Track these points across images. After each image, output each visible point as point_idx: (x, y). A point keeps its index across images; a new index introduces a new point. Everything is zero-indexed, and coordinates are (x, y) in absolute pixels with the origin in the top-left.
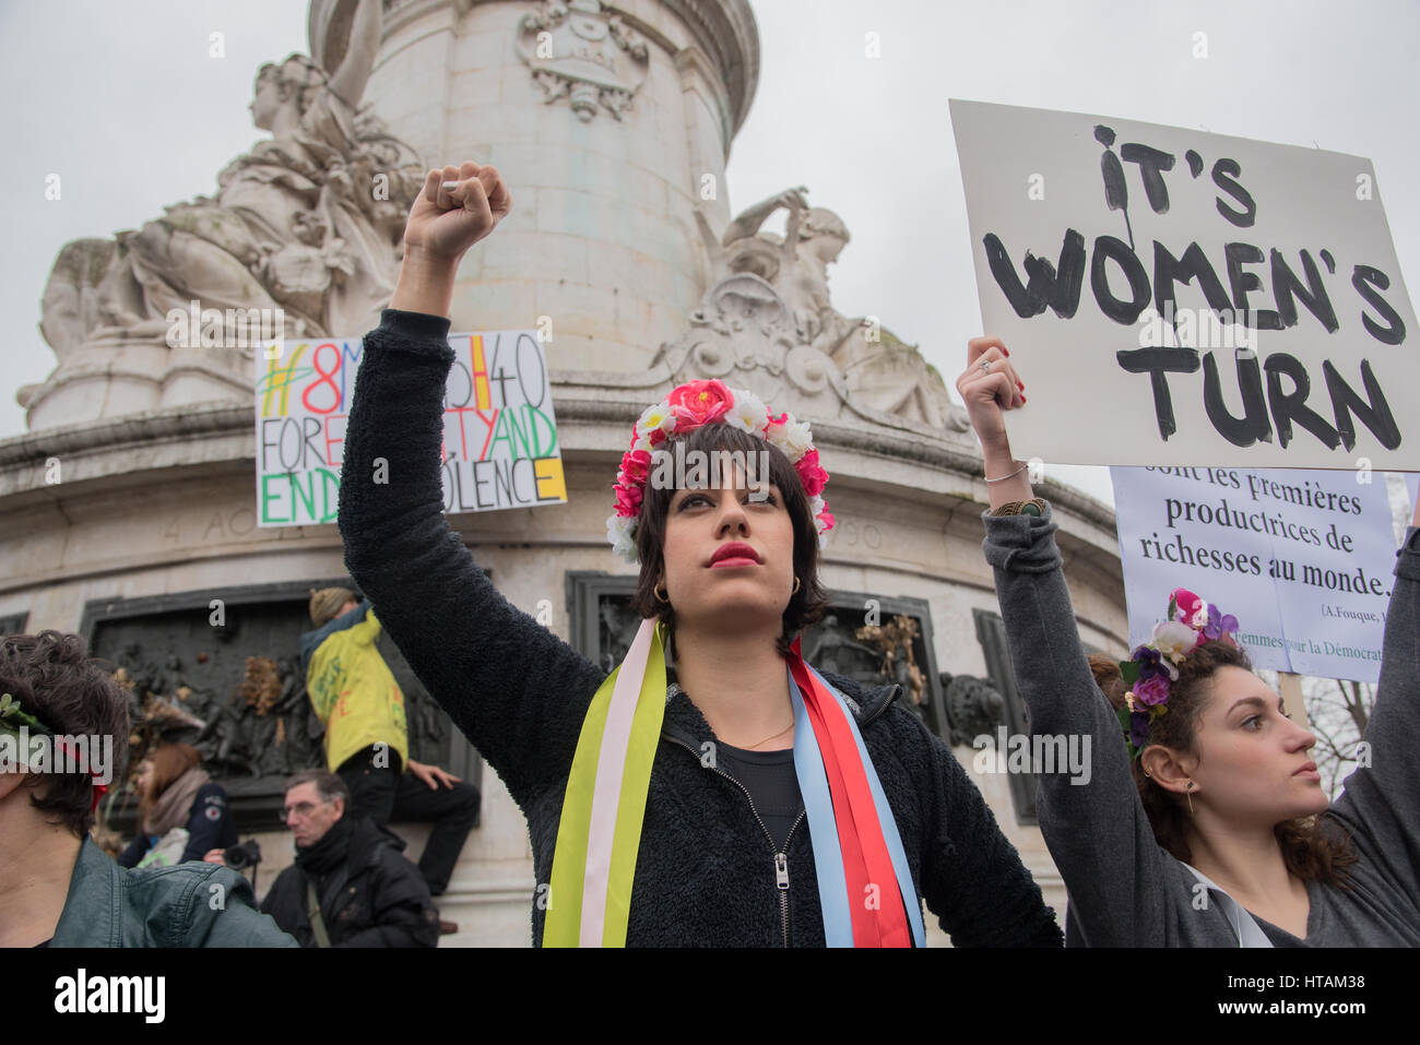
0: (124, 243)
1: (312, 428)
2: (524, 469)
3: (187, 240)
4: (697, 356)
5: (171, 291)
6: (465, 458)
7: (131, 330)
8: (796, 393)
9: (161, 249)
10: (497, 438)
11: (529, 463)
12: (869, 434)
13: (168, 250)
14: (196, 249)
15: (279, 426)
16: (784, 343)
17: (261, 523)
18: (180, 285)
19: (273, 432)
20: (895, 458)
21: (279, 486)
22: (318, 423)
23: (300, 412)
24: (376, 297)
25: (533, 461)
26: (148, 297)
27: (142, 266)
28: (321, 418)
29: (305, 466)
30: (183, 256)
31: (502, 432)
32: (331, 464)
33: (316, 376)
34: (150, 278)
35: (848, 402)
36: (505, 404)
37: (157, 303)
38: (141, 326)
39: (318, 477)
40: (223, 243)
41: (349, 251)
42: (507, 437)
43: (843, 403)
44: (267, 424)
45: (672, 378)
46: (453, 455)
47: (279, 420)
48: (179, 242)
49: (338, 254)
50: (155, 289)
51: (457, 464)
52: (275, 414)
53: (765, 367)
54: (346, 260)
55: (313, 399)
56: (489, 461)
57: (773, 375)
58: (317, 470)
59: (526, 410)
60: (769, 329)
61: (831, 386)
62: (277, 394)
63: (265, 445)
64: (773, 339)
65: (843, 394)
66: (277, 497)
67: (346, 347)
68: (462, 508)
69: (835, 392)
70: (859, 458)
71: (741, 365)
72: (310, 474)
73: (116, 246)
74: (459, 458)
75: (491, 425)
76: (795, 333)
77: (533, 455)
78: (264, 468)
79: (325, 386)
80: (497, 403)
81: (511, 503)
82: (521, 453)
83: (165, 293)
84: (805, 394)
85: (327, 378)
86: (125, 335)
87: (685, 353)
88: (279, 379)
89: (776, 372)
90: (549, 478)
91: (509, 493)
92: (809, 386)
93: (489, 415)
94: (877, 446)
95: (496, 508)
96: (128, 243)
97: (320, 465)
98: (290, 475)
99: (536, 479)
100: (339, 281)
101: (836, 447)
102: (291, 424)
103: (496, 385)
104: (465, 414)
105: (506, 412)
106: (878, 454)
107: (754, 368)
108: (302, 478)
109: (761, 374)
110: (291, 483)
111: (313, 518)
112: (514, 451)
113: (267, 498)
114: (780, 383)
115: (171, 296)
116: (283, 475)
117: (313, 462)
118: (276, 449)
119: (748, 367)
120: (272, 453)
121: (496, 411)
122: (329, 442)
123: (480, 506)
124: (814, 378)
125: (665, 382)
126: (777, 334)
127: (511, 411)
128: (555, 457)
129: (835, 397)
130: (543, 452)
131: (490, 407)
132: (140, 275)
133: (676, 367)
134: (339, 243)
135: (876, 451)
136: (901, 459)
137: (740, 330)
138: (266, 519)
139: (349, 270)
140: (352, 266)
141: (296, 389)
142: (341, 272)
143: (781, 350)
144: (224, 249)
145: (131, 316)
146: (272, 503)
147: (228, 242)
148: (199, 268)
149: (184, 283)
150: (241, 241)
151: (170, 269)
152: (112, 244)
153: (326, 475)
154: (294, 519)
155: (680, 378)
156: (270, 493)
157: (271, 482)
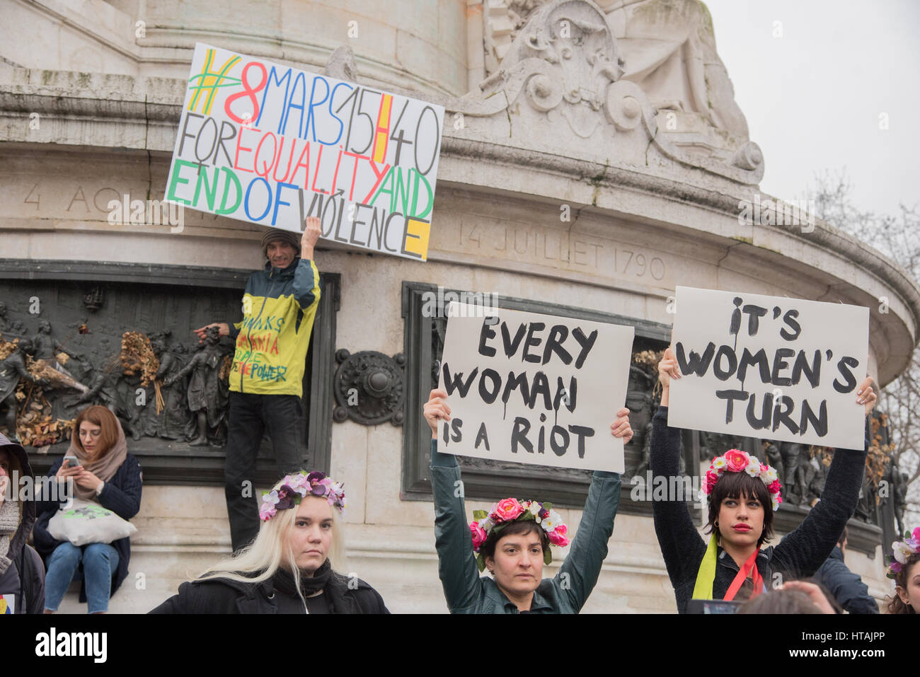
1: (228, 132)
4: (532, 90)
8: (611, 129)
15: (201, 121)
16: (605, 74)
19: (194, 125)
20: (693, 203)
21: (189, 173)
22: (234, 129)
23: (219, 115)
28: (237, 126)
29: (214, 163)
32: (236, 167)
33: (242, 89)
35: (656, 140)
39: (223, 175)
43: (651, 141)
44: (191, 118)
45: (506, 107)
47: (202, 117)
52: (199, 110)
53: (588, 101)
55: (234, 106)
57: (594, 110)
58: (224, 169)
60: (594, 58)
61: (643, 122)
62: (205, 94)
63: (184, 136)
64: (596, 70)
65: (652, 132)
66: (186, 181)
67: (273, 70)
69: (646, 129)
71: (568, 98)
72: (217, 171)
74: (346, 195)
76: (616, 63)
78: (180, 154)
79: (247, 98)
84: (619, 130)
85: (250, 92)
87: (521, 83)
88: (210, 81)
89: (598, 108)
92: (624, 123)
94: (680, 194)
97: (228, 166)
98: (200, 165)
102: (211, 121)
104: (360, 160)
106: (678, 200)
107: (579, 103)
108: (210, 172)
109: (584, 108)
110: (199, 174)
111: (211, 208)
113: (177, 180)
114: (599, 118)
116: (194, 164)
117: (222, 160)
118: (194, 140)
119: (574, 101)
120: (189, 143)
122: (239, 148)
124: (630, 116)
125: (499, 113)
129: (644, 133)
131: (384, 160)
133: (512, 97)
135: (678, 197)
136: (697, 204)
137: (568, 60)
138: (171, 198)
141: (222, 94)
143: (603, 82)
146: (179, 185)
153: (230, 175)
154: (195, 205)
155: (514, 110)
156: (180, 176)
157: (183, 167)
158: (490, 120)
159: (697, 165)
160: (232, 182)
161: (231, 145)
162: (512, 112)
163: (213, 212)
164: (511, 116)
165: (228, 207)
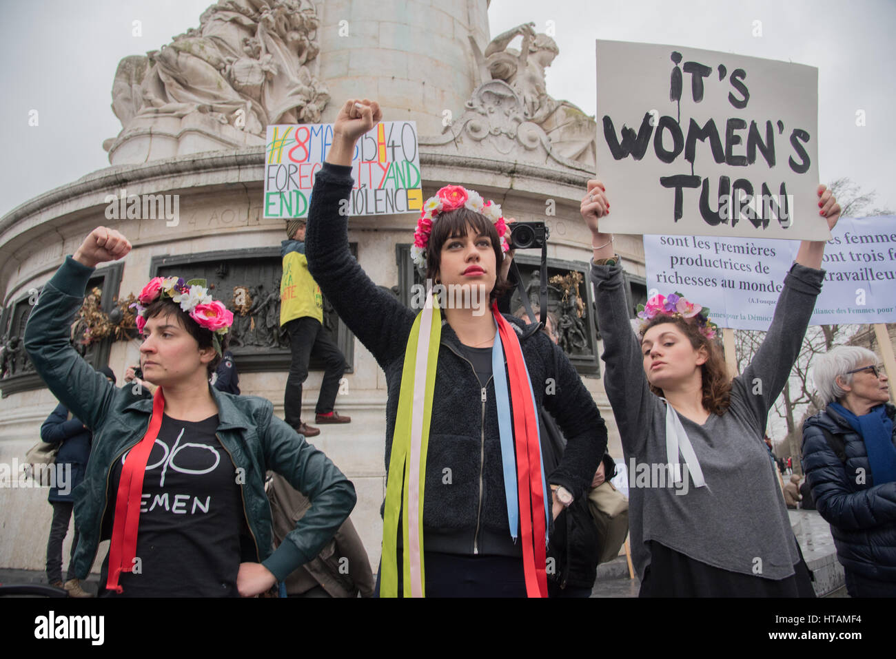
0: (152, 58)
1: (293, 169)
2: (401, 194)
3: (187, 57)
4: (468, 127)
5: (180, 86)
6: (371, 188)
7: (160, 109)
8: (522, 149)
9: (173, 62)
10: (388, 177)
11: (404, 191)
12: (562, 173)
13: (177, 63)
14: (192, 62)
15: (277, 168)
16: (516, 120)
17: (264, 217)
18: (185, 83)
19: (273, 171)
20: (575, 186)
21: (275, 199)
22: (296, 167)
23: (286, 161)
24: (290, 87)
25: (407, 190)
26: (167, 88)
27: (163, 71)
28: (298, 165)
29: (288, 189)
30: (185, 66)
31: (391, 175)
32: (301, 188)
33: (296, 143)
34: (169, 79)
35: (551, 154)
36: (394, 160)
37: (173, 93)
38: (165, 106)
39: (294, 195)
40: (206, 59)
41: (275, 61)
42: (394, 177)
43: (548, 155)
44: (271, 167)
45: (454, 139)
46: (365, 185)
47: (277, 165)
48: (183, 58)
49: (268, 63)
50: (171, 85)
51: (366, 190)
52: (274, 162)
53: (506, 134)
54: (273, 66)
55: (294, 155)
56: (383, 189)
57: (510, 138)
58: (294, 191)
59: (405, 163)
60: (509, 112)
61: (542, 145)
62: (276, 152)
63: (269, 178)
64: (511, 117)
65: (548, 149)
66: (274, 204)
67: (312, 128)
68: (367, 213)
69: (544, 148)
70: (555, 185)
71: (493, 132)
72: (290, 193)
73: (149, 60)
74: (368, 187)
75: (385, 170)
76: (523, 114)
77: (407, 187)
78: (268, 189)
79: (301, 148)
80: (390, 159)
81: (393, 211)
82: (401, 185)
83: (176, 87)
84: (527, 149)
85: (301, 144)
86: (157, 112)
87: (462, 126)
88: (278, 144)
89: (512, 137)
90: (415, 199)
91: (392, 207)
92: (530, 145)
93: (385, 165)
94: (566, 179)
95: (385, 213)
96: (155, 59)
97: (296, 189)
98: (281, 193)
99: (407, 199)
100: (269, 78)
101: (543, 179)
102: (282, 167)
103: (389, 150)
104: (372, 164)
105: (394, 163)
106: (566, 184)
107: (500, 134)
108: (287, 195)
109: (503, 137)
110: (281, 197)
111: (291, 215)
112: (397, 183)
113: (268, 204)
114: (513, 143)
115: (179, 88)
116: (277, 193)
117: (292, 186)
118: (274, 180)
119: (497, 133)
120: (272, 182)
121: (389, 163)
122: (301, 177)
123: (376, 212)
124: (533, 140)
125: (451, 142)
126: (513, 115)
127: (396, 163)
128: (419, 188)
129: (544, 151)
130: (412, 186)
131: (386, 161)
132: (163, 77)
133: (457, 134)
134: (268, 57)
135: (565, 182)
136: (578, 187)
137: (493, 113)
138: (267, 214)
139: (275, 72)
140: (276, 70)
141: (286, 150)
142: (271, 73)
143: (515, 124)
144: (207, 62)
145: (159, 101)
146: (271, 207)
147: (209, 58)
148: (194, 72)
149: (186, 81)
150: (215, 56)
151: (179, 74)
152: (145, 58)
153: (298, 193)
154: (281, 215)
155: (459, 140)
156: (270, 202)
157: (271, 196)
158: (444, 147)
159: (579, 168)
160: (300, 197)
161: (296, 177)
162: (458, 142)
163: (292, 217)
164: (458, 144)
165: (300, 212)
